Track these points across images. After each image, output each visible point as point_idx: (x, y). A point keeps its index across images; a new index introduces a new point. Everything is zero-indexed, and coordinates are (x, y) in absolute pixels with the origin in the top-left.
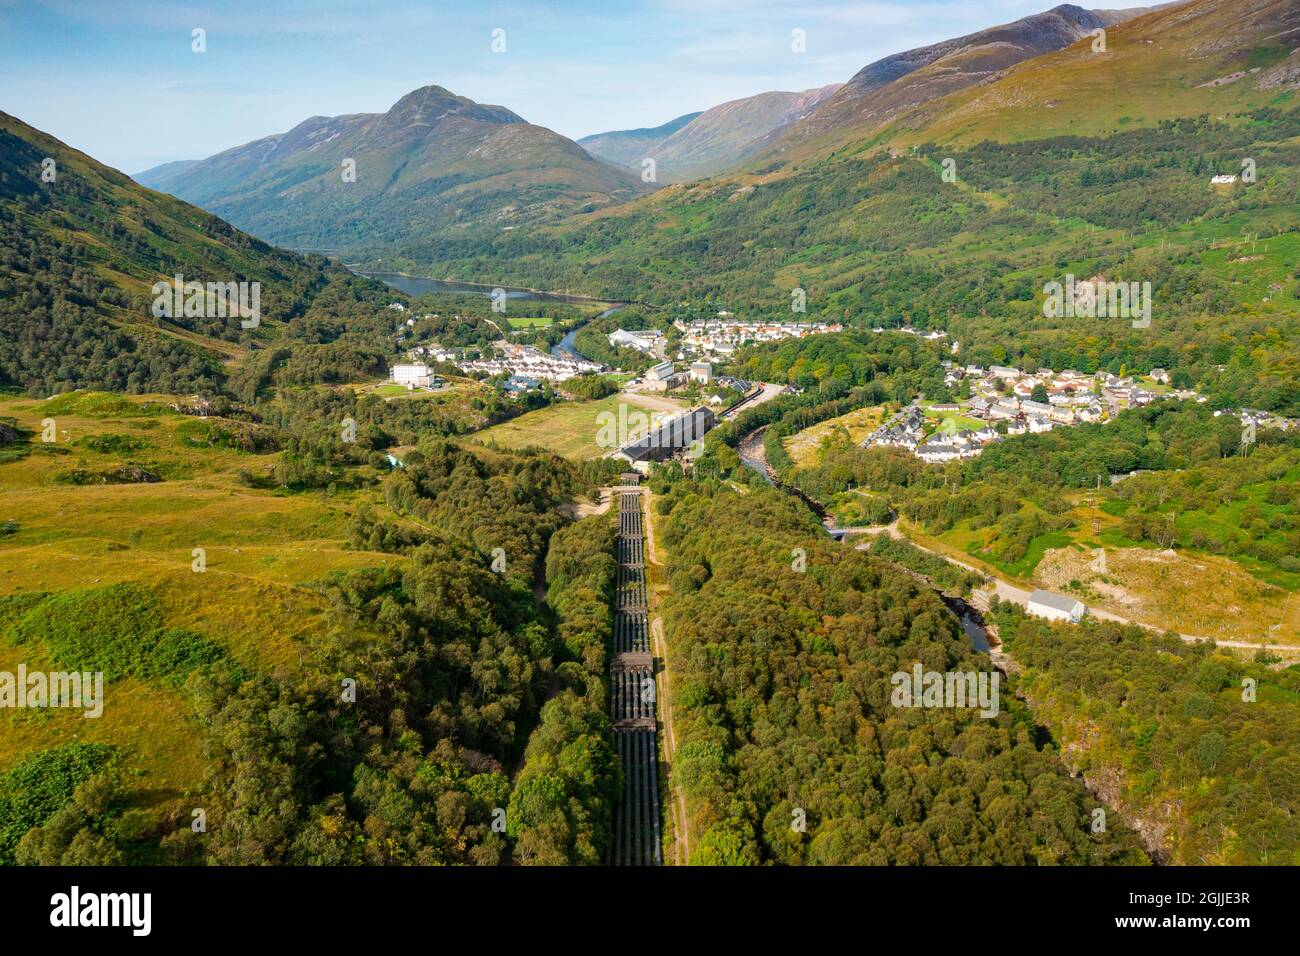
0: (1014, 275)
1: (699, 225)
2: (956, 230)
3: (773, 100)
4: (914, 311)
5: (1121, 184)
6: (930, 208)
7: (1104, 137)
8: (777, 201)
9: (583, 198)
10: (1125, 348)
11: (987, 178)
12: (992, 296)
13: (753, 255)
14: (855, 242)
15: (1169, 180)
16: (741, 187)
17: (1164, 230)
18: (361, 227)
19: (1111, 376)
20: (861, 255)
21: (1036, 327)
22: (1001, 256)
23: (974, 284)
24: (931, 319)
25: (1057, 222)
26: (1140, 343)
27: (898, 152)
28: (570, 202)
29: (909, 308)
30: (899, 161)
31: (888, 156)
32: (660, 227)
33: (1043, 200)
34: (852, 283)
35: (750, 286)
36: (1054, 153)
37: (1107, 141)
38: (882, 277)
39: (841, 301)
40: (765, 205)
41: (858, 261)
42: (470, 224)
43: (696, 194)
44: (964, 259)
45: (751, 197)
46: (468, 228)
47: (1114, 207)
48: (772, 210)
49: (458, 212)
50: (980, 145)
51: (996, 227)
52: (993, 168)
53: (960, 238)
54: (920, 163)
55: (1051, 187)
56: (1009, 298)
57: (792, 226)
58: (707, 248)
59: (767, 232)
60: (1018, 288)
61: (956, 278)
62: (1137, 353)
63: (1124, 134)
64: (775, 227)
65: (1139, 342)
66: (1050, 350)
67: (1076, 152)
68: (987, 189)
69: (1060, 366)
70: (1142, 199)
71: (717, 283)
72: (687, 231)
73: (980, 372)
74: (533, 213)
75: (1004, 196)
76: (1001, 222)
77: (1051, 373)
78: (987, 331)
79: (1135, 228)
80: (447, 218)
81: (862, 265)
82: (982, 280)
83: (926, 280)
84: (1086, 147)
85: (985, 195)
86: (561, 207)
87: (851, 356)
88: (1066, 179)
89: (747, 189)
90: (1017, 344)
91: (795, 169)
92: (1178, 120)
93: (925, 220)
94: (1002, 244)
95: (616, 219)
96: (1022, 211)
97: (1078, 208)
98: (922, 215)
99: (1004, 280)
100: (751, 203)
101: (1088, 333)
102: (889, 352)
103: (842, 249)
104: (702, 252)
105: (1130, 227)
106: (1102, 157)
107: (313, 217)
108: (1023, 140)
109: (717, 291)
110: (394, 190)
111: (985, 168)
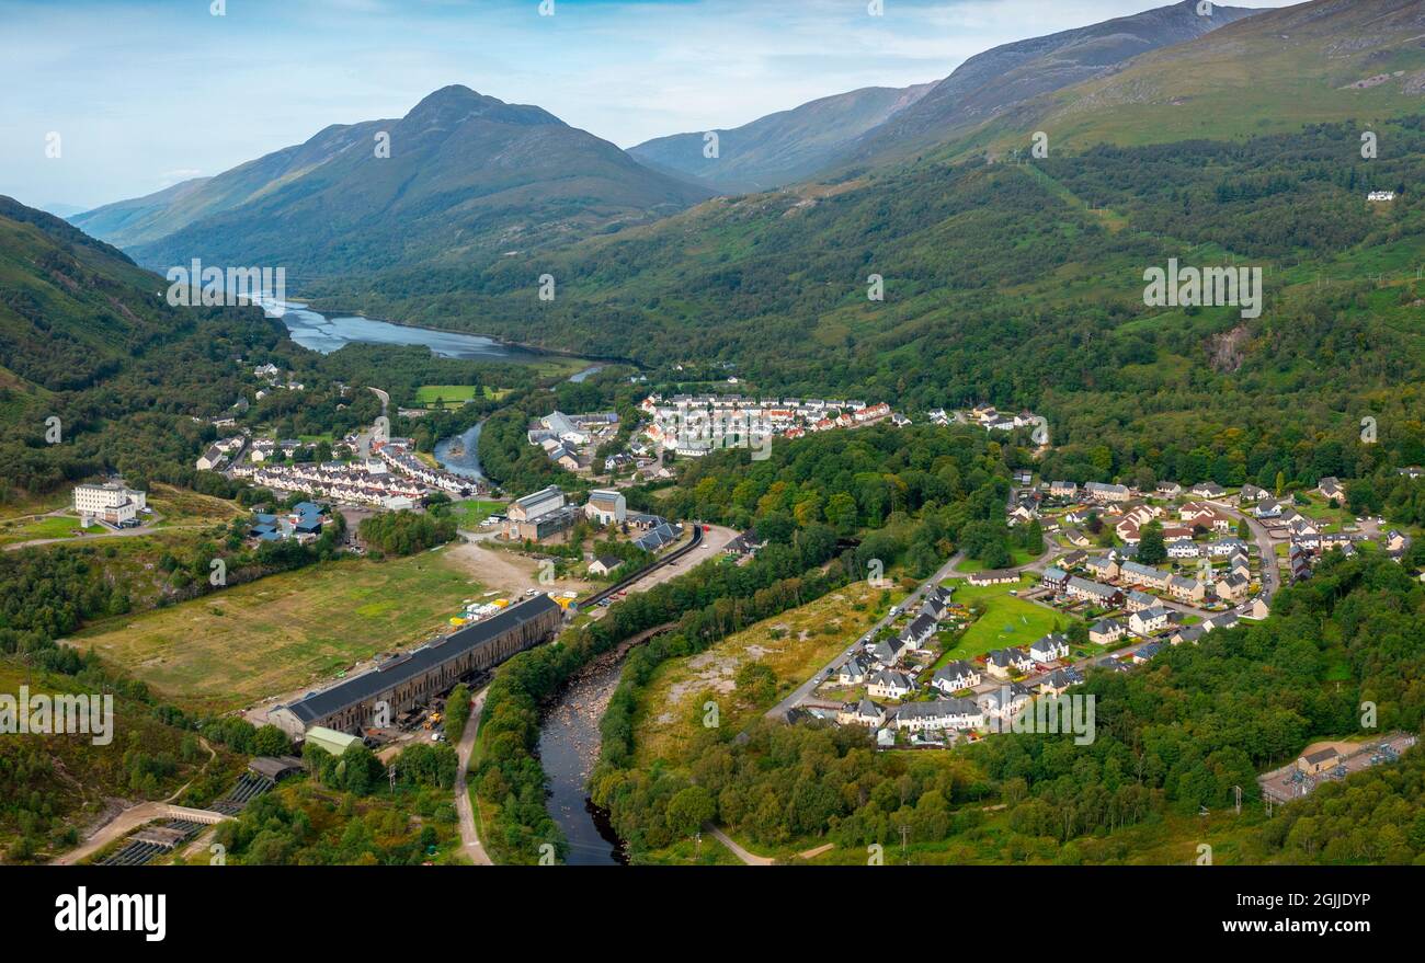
0: (1131, 327)
1: (741, 251)
2: (1061, 260)
3: (870, 97)
4: (993, 381)
5: (1264, 200)
6: (1031, 229)
7: (1242, 142)
8: (842, 219)
9: (611, 214)
10: (1281, 446)
11: (1103, 190)
12: (1102, 359)
13: (799, 292)
14: (932, 275)
15: (1320, 195)
16: (800, 200)
17: (1319, 261)
18: (351, 251)
19: (1263, 494)
20: (937, 294)
21: (1159, 408)
22: (1117, 298)
23: (1077, 341)
24: (1017, 395)
25: (1189, 249)
26: (1302, 436)
27: (995, 156)
28: (590, 220)
29: (986, 376)
30: (995, 168)
31: (983, 162)
32: (691, 252)
33: (1172, 220)
34: (914, 337)
35: (780, 340)
36: (1186, 161)
37: (1245, 147)
38: (954, 328)
39: (896, 365)
40: (827, 224)
41: (932, 302)
42: (467, 248)
43: (742, 210)
44: (1069, 302)
45: (811, 213)
46: (466, 253)
47: (1258, 230)
48: (834, 230)
49: (459, 233)
50: (1094, 148)
51: (1113, 255)
52: (1111, 177)
53: (1067, 271)
54: (1020, 170)
55: (1181, 203)
56: (1124, 362)
57: (856, 252)
58: (739, 283)
59: (822, 261)
60: (1135, 346)
61: (1055, 331)
62: (1299, 454)
63: (1264, 140)
64: (832, 254)
65: (1298, 436)
66: (1175, 452)
67: (1210, 160)
68: (1103, 205)
69: (1192, 478)
70: (1289, 220)
71: (737, 334)
72: (724, 258)
73: (1071, 492)
74: (543, 235)
75: (1123, 214)
76: (1119, 249)
77: (1178, 488)
78: (1088, 418)
79: (1284, 259)
80: (444, 242)
81: (935, 308)
82: (1087, 334)
83: (1012, 335)
84: (1221, 153)
85: (1100, 212)
86: (579, 227)
87: (860, 477)
88: (1198, 193)
89: (807, 202)
90: (1129, 442)
91: (872, 177)
92: (1323, 125)
93: (1023, 245)
94: (1119, 280)
95: (638, 242)
96: (1145, 235)
97: (1214, 231)
98: (1018, 240)
99: (1118, 333)
100: (810, 220)
101: (1229, 422)
102: (926, 466)
103: (914, 285)
104: (732, 288)
105: (1279, 257)
106: (1241, 166)
107: (303, 239)
108: (1146, 144)
109: (733, 348)
110: (398, 205)
111: (1100, 178)
